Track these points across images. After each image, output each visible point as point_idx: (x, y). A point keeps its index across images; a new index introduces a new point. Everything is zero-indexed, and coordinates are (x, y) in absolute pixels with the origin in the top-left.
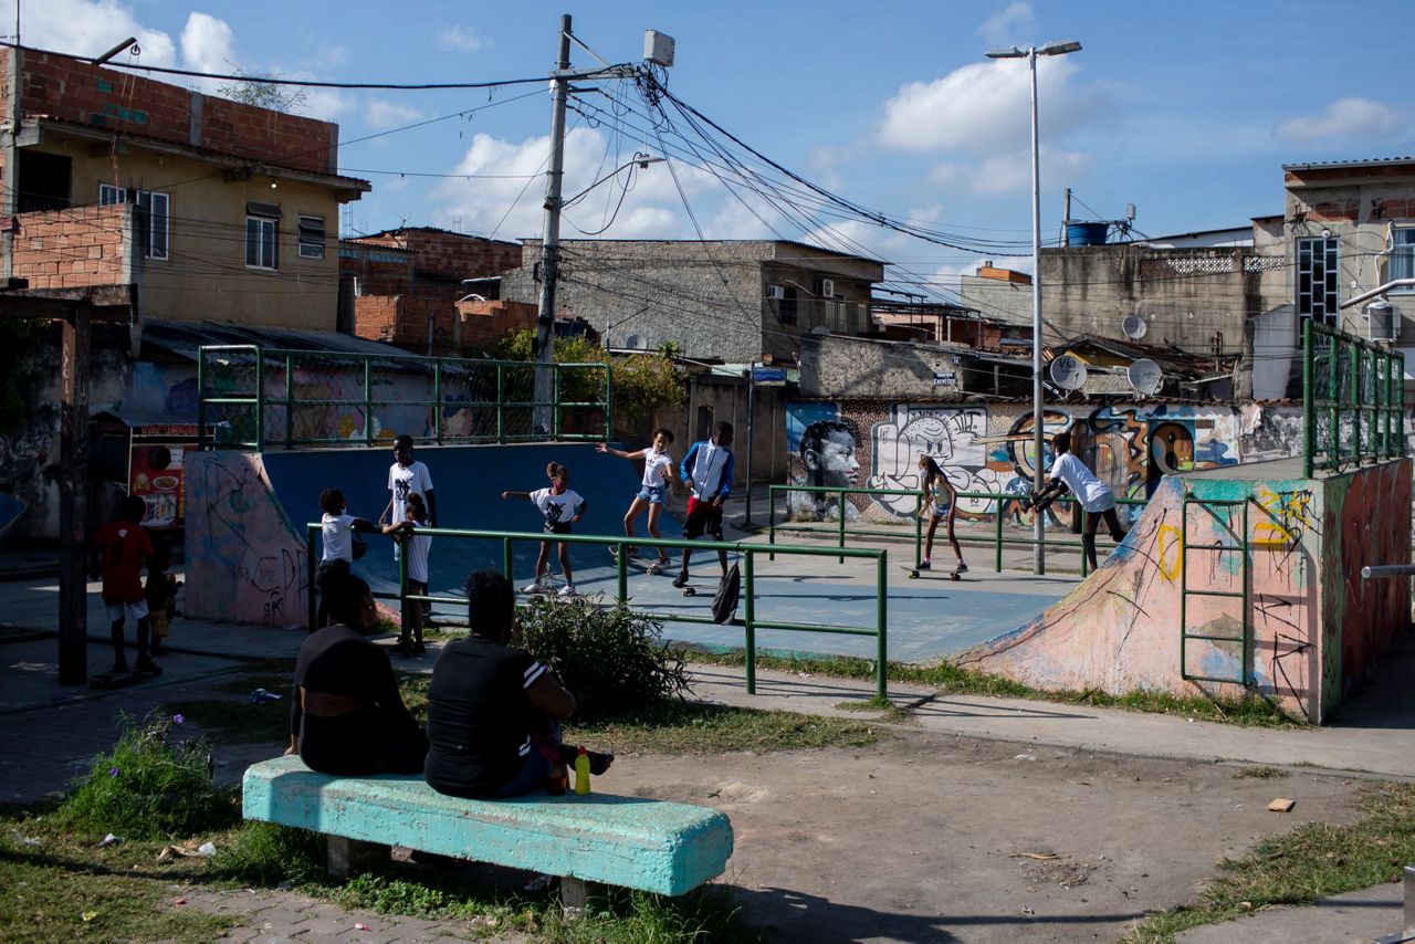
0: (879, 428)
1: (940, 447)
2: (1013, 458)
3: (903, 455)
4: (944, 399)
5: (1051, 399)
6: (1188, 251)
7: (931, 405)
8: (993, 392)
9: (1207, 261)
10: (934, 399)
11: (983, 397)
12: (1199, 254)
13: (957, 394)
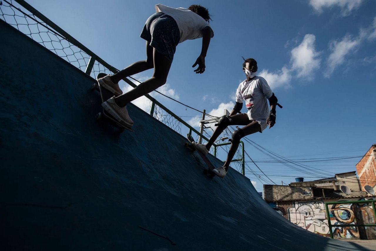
0: (290, 209)
1: (310, 214)
2: (334, 216)
3: (298, 217)
4: (308, 200)
5: (343, 197)
6: (323, 181)
7: (305, 201)
8: (323, 197)
9: (327, 184)
10: (305, 200)
11: (321, 198)
12: (325, 182)
13: (312, 198)
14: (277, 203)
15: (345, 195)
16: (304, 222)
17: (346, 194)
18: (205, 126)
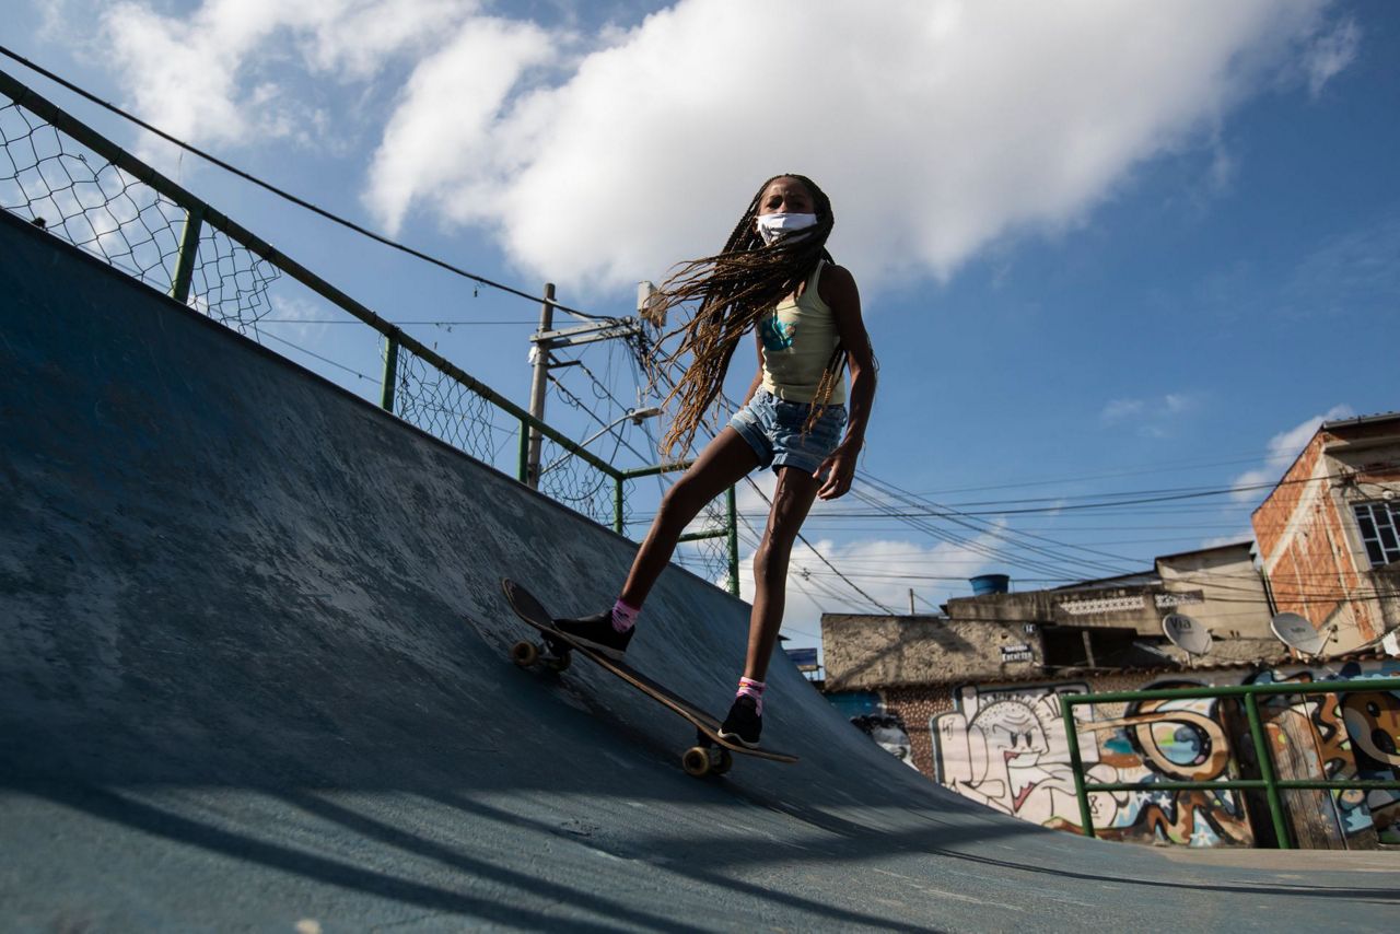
0: (941, 720)
1: (1029, 739)
2: (1137, 746)
3: (978, 752)
4: (1021, 678)
5: (1175, 667)
6: (1097, 591)
7: (1008, 686)
8: (1087, 665)
9: (1118, 601)
10: (1008, 679)
11: (1079, 669)
12: (1109, 594)
13: (1037, 670)
14: (883, 695)
15: (1187, 653)
16: (1004, 777)
17: (1190, 653)
18: (555, 360)
